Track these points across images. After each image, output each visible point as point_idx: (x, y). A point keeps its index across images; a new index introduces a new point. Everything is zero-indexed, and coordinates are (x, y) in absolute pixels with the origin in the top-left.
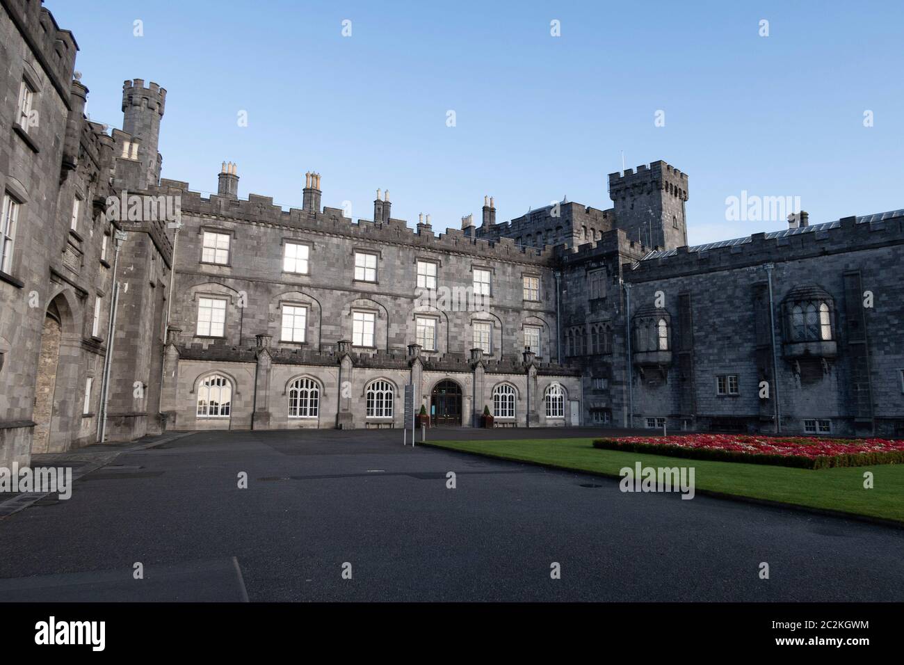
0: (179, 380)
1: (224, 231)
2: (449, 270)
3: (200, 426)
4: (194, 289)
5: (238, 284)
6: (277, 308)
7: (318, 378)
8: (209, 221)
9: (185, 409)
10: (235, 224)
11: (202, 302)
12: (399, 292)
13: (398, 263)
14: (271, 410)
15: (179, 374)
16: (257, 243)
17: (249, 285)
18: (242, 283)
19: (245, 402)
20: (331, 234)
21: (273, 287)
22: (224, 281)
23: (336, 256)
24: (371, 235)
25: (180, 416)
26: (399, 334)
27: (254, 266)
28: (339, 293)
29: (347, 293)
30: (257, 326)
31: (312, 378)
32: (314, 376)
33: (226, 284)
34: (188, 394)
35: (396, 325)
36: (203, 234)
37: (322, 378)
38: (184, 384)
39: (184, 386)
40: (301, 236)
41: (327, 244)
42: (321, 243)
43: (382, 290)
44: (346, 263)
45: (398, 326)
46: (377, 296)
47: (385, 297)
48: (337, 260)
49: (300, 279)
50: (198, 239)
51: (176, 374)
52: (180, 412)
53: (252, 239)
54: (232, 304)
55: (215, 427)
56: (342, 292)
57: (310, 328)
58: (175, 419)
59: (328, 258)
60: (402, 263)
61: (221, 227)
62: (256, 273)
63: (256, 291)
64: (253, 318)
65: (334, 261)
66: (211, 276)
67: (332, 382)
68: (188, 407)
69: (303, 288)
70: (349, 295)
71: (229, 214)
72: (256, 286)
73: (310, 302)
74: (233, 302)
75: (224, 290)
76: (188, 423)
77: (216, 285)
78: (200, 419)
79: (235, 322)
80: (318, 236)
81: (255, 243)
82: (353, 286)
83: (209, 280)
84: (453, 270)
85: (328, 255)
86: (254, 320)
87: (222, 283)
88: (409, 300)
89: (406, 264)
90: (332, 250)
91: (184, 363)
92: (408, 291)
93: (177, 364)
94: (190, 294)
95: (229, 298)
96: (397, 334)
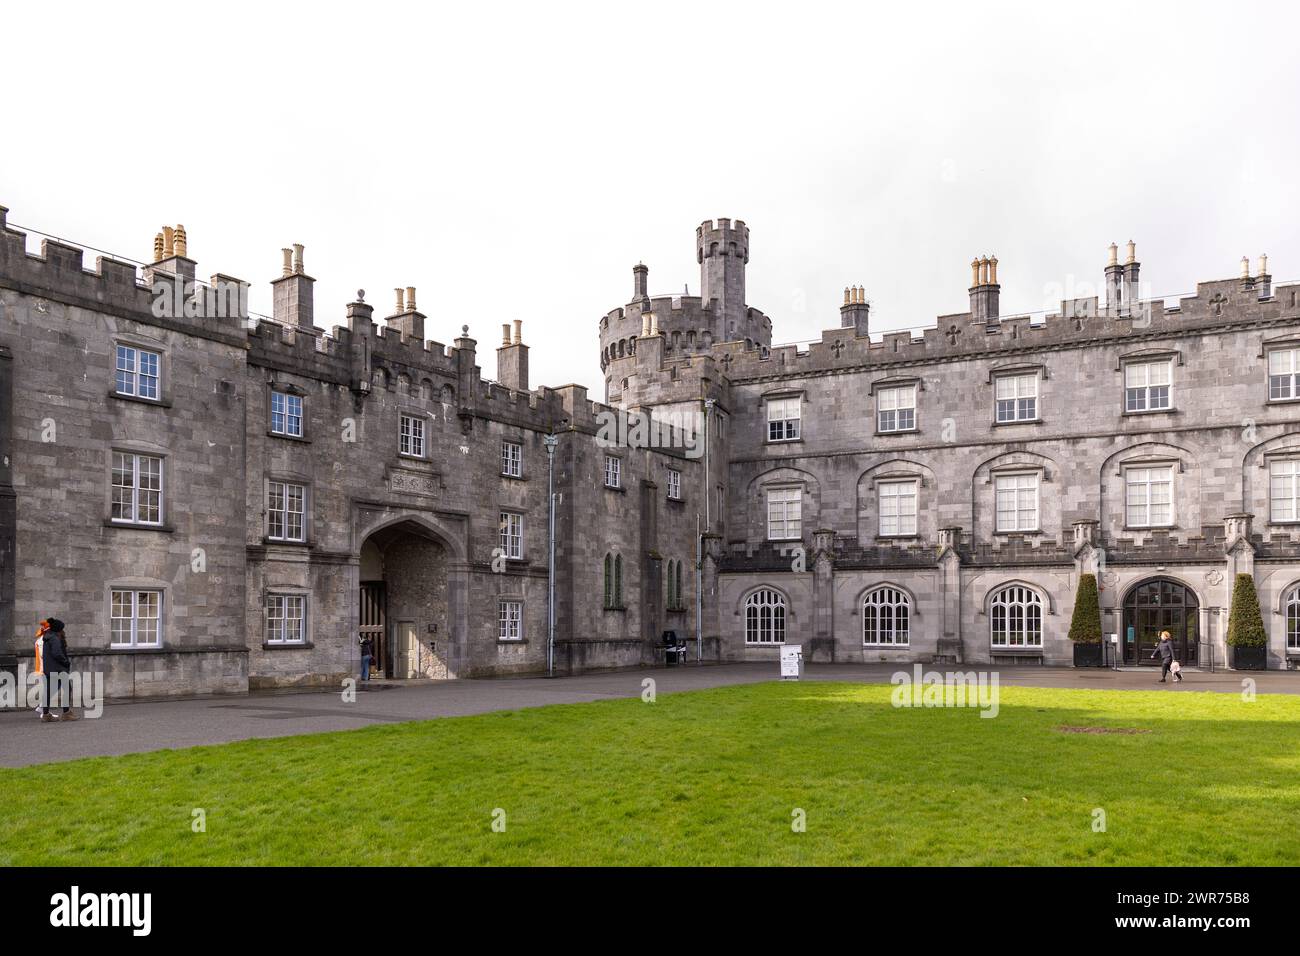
0: (721, 599)
1: (791, 395)
2: (1202, 365)
3: (750, 655)
4: (759, 481)
5: (813, 464)
6: (870, 489)
7: (903, 588)
8: (771, 386)
9: (731, 633)
10: (805, 381)
11: (772, 497)
12: (1084, 430)
13: (1080, 377)
14: (838, 635)
15: (720, 591)
16: (836, 399)
17: (826, 463)
18: (817, 462)
19: (802, 625)
20: (950, 360)
21: (860, 459)
22: (794, 462)
23: (960, 392)
24: (1023, 341)
25: (726, 643)
26: (1086, 503)
27: (834, 433)
28: (966, 450)
29: (980, 448)
30: (841, 518)
31: (895, 587)
32: (898, 585)
33: (797, 466)
34: (733, 615)
35: (1078, 488)
36: (766, 405)
37: (912, 589)
38: (727, 603)
39: (727, 605)
40: (901, 373)
41: (943, 377)
42: (933, 376)
43: (1048, 431)
44: (979, 399)
45: (1083, 490)
46: (1038, 444)
47: (1054, 443)
48: (962, 398)
49: (902, 439)
50: (759, 412)
51: (716, 591)
52: (725, 639)
53: (828, 396)
54: (808, 493)
55: (768, 657)
56: (972, 448)
57: (923, 512)
58: (719, 647)
59: (946, 399)
60: (1090, 376)
61: (786, 390)
62: (837, 443)
63: (837, 469)
64: (836, 507)
65: (957, 400)
66: (778, 459)
67: (927, 592)
68: (734, 632)
69: (907, 453)
70: (985, 451)
71: (796, 369)
72: (837, 464)
73: (920, 472)
74: (808, 489)
75: (796, 475)
76: (735, 652)
77: (785, 470)
78: (749, 647)
79: (813, 517)
80: (928, 367)
81: (832, 401)
82: (993, 434)
83: (776, 465)
84: (1212, 364)
85: (945, 393)
86: (837, 511)
87: (792, 466)
88: (1105, 440)
89: (1098, 377)
90: (952, 383)
91: (725, 578)
92: (1103, 423)
93: (717, 579)
94: (755, 487)
95: (803, 485)
96: (1079, 504)
